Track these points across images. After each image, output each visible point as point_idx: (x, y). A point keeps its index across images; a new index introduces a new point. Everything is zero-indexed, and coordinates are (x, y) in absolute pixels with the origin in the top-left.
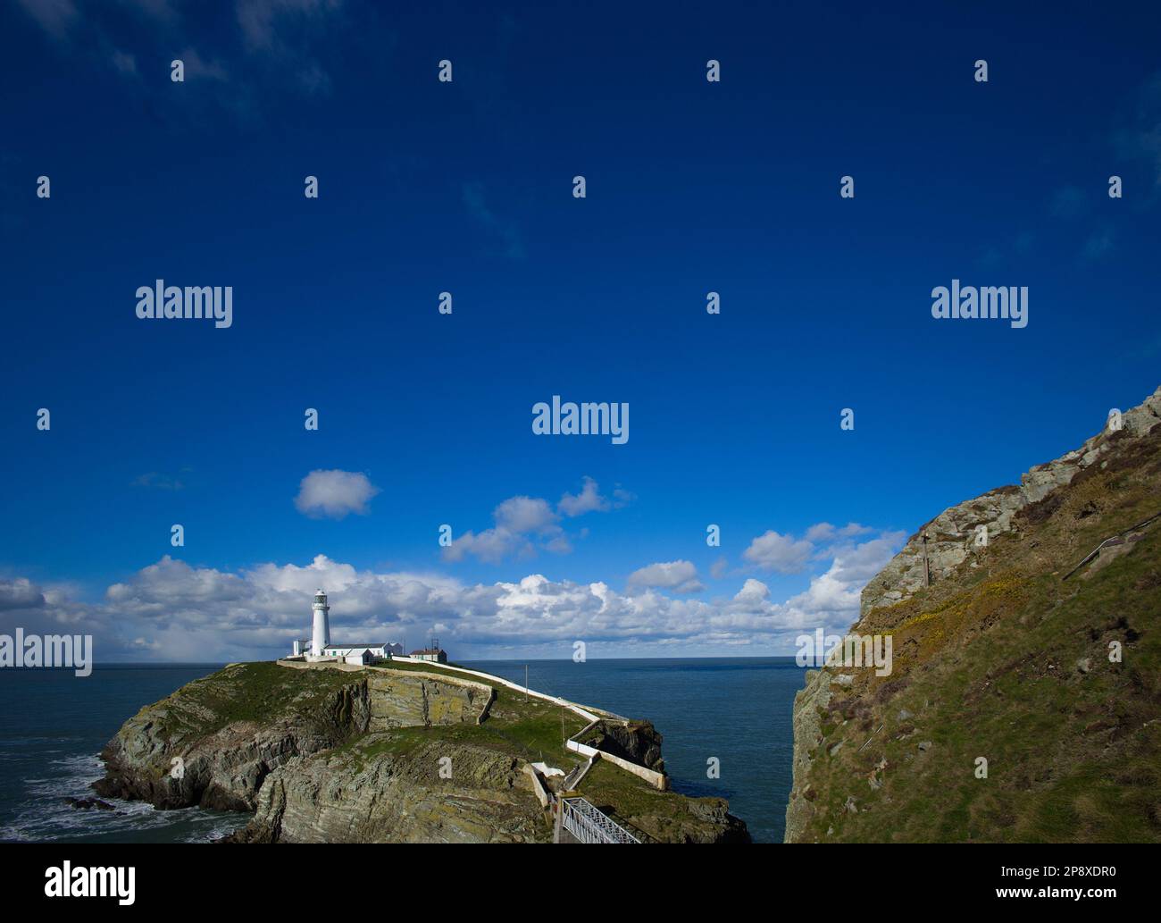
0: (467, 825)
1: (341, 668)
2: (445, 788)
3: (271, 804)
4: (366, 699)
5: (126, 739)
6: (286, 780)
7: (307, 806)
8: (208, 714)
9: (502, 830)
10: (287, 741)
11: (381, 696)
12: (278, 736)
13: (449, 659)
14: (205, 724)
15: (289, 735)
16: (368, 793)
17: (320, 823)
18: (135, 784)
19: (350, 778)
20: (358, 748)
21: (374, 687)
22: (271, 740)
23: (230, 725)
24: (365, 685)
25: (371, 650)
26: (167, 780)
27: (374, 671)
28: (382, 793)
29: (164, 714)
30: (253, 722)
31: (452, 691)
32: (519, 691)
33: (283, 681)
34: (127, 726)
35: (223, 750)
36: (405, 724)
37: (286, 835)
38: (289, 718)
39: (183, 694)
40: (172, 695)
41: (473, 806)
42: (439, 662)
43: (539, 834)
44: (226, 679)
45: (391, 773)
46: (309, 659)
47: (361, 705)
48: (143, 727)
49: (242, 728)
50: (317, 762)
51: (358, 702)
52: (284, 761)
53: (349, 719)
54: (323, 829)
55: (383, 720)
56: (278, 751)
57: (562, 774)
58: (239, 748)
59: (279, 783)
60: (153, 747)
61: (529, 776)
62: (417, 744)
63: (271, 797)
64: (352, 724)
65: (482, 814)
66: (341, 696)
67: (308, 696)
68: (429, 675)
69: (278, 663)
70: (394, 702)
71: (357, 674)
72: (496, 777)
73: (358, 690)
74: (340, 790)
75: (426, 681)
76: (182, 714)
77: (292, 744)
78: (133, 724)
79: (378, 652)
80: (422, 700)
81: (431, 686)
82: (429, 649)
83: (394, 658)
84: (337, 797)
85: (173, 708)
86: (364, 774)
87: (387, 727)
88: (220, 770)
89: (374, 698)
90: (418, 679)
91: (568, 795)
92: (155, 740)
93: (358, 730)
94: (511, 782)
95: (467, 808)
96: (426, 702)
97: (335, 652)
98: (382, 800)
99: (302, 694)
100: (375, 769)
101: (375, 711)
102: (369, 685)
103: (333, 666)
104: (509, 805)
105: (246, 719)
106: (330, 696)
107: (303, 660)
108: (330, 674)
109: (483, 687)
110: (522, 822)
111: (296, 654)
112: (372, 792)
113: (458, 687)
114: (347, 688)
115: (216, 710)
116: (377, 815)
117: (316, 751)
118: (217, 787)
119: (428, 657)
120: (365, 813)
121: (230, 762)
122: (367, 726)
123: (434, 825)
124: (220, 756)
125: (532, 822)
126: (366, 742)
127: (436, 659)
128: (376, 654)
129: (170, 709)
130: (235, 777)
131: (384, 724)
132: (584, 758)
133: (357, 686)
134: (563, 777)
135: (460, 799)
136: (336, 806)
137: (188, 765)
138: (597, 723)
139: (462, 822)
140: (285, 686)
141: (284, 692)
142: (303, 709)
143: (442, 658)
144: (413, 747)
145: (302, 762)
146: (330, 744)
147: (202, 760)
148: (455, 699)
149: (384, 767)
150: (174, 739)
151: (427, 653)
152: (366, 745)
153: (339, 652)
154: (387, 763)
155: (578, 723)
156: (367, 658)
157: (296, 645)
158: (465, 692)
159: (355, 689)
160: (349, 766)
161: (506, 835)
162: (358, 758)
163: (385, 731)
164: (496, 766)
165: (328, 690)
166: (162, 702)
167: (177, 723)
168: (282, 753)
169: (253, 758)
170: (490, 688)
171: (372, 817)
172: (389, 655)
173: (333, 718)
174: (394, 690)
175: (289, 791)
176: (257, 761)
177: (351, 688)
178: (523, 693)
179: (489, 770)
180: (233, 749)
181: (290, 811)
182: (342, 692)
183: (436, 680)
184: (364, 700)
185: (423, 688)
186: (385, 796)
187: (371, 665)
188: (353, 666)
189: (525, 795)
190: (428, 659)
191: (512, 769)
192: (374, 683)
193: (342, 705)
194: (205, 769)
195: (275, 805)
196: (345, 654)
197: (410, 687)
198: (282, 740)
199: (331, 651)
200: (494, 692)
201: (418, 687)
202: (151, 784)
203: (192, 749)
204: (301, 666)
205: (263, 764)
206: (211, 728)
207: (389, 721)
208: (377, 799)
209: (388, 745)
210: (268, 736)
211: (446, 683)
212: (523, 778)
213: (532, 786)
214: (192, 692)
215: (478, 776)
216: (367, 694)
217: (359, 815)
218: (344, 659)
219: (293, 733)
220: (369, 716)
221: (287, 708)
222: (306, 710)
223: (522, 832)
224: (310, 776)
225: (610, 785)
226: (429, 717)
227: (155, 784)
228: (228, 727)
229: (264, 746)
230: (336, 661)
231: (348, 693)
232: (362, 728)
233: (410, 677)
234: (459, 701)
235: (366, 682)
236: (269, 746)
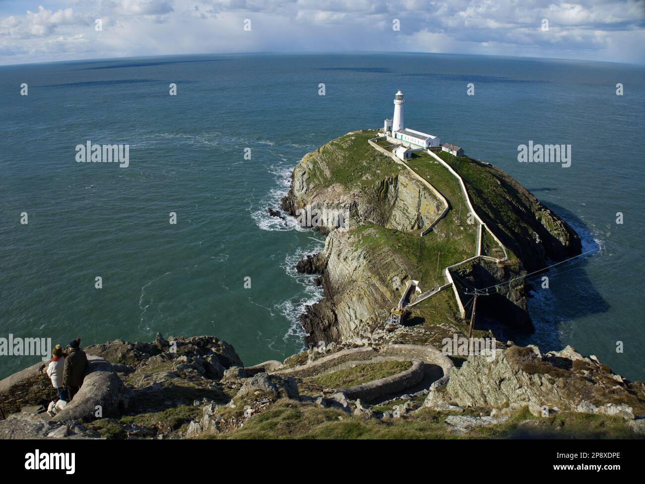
4: (396, 187)
8: (328, 173)
10: (353, 205)
11: (403, 187)
12: (350, 201)
14: (325, 179)
15: (355, 202)
21: (401, 181)
22: (346, 202)
24: (397, 178)
27: (405, 169)
29: (311, 166)
30: (343, 187)
33: (365, 158)
35: (326, 202)
37: (329, 267)
38: (357, 191)
47: (393, 190)
49: (339, 188)
50: (347, 235)
51: (391, 187)
53: (386, 197)
55: (402, 202)
58: (333, 203)
64: (387, 200)
66: (383, 183)
67: (369, 178)
69: (369, 141)
70: (408, 194)
73: (392, 180)
77: (356, 206)
78: (299, 170)
80: (417, 200)
83: (429, 152)
87: (403, 208)
89: (400, 188)
93: (390, 204)
96: (420, 201)
97: (402, 136)
101: (400, 195)
102: (399, 179)
105: (341, 183)
106: (378, 181)
114: (388, 177)
115: (331, 170)
122: (394, 203)
129: (315, 164)
133: (392, 178)
150: (311, 186)
153: (404, 136)
156: (407, 155)
159: (391, 180)
167: (315, 175)
168: (350, 211)
173: (377, 196)
174: (407, 187)
180: (331, 202)
181: (332, 257)
182: (384, 180)
187: (407, 161)
188: (398, 158)
192: (402, 177)
193: (383, 189)
195: (329, 249)
197: (415, 188)
198: (351, 204)
199: (400, 135)
201: (417, 190)
203: (316, 195)
204: (378, 148)
206: (328, 183)
210: (346, 200)
216: (397, 183)
219: (357, 201)
220: (397, 197)
221: (358, 183)
222: (366, 187)
226: (420, 211)
228: (333, 185)
231: (387, 182)
232: (392, 203)
235: (397, 176)
236: (345, 206)
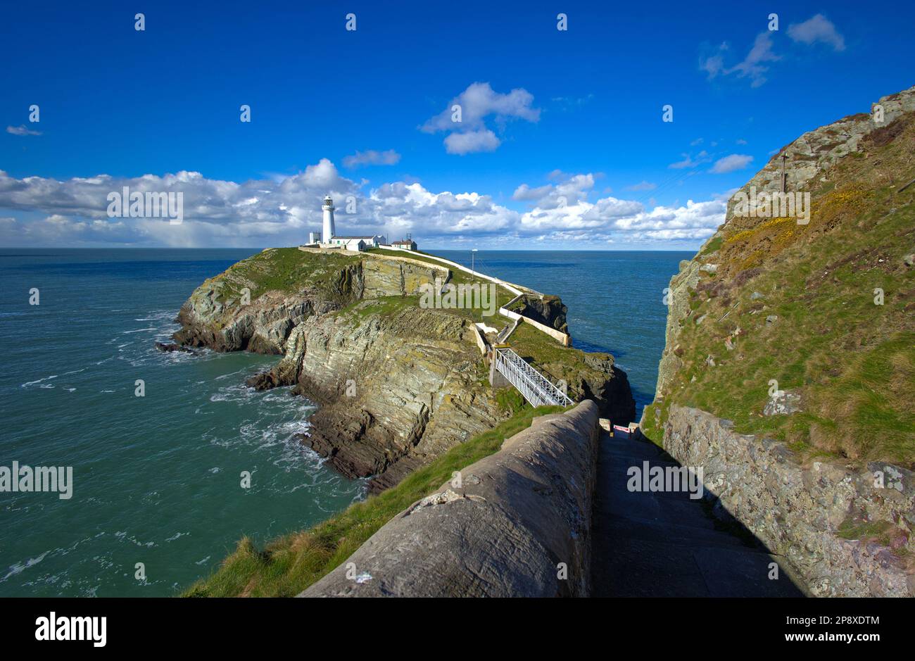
0: (431, 366)
1: (343, 253)
2: (416, 339)
3: (296, 349)
4: (361, 276)
5: (196, 302)
6: (306, 332)
7: (320, 351)
8: (252, 285)
9: (454, 370)
10: (307, 305)
11: (372, 273)
12: (301, 301)
13: (419, 248)
15: (308, 301)
16: (363, 342)
17: (330, 363)
18: (202, 334)
19: (350, 332)
20: (356, 310)
21: (367, 267)
22: (295, 304)
23: (267, 293)
24: (360, 266)
25: (364, 240)
26: (224, 331)
27: (367, 256)
28: (373, 342)
29: (221, 284)
30: (283, 291)
31: (421, 271)
32: (467, 273)
33: (303, 262)
34: (196, 293)
35: (263, 310)
36: (389, 294)
37: (306, 371)
38: (308, 289)
39: (234, 271)
40: (226, 271)
41: (435, 353)
42: (412, 250)
43: (480, 374)
44: (264, 259)
45: (379, 328)
46: (321, 246)
47: (358, 280)
48: (207, 294)
49: (275, 295)
50: (327, 320)
51: (355, 278)
52: (305, 319)
53: (349, 290)
54: (332, 367)
55: (373, 291)
56: (301, 312)
57: (496, 331)
58: (274, 310)
59: (301, 334)
60: (214, 308)
61: (474, 332)
62: (397, 308)
63: (296, 344)
64: (352, 294)
65: (441, 358)
66: (343, 273)
67: (321, 273)
68: (405, 259)
69: (300, 249)
70: (381, 278)
71: (354, 258)
72: (451, 332)
73: (355, 269)
74: (344, 340)
75: (403, 264)
76: (233, 285)
77: (310, 307)
78: (200, 292)
79: (369, 242)
80: (400, 277)
81: (406, 267)
82: (405, 240)
83: (381, 247)
84: (341, 344)
85: (227, 280)
86: (360, 329)
87: (376, 296)
88: (261, 324)
89: (366, 274)
90: (397, 262)
91: (501, 346)
92: (215, 303)
93: (356, 297)
94: (461, 336)
95: (431, 354)
96: (403, 278)
97: (338, 242)
98: (372, 347)
99: (317, 271)
100: (368, 325)
101: (367, 284)
102: (363, 265)
103: (338, 251)
104: (459, 352)
105: (278, 289)
106: (336, 273)
107: (318, 246)
108: (336, 257)
109: (442, 269)
110: (468, 365)
111: (312, 243)
112: (365, 341)
113: (425, 268)
114: (348, 267)
115: (258, 282)
116: (368, 358)
117: (327, 312)
118: (258, 336)
119: (405, 246)
120: (361, 356)
121: (267, 319)
122: (362, 295)
123: (408, 365)
124: (260, 315)
125: (475, 365)
126: (362, 306)
127: (410, 248)
128: (367, 244)
129: (225, 281)
130: (271, 330)
131: (374, 293)
132: (511, 321)
133: (355, 266)
134: (497, 334)
135: (426, 347)
136: (340, 351)
137: (238, 321)
138: (521, 296)
139: (427, 363)
140: (305, 265)
141: (304, 270)
142: (318, 282)
143: (414, 247)
144: (394, 310)
145: (317, 320)
146: (336, 307)
147: (248, 318)
148: (423, 277)
149: (374, 324)
150: (228, 302)
151: (404, 243)
152: (361, 308)
153: (341, 241)
154: (376, 321)
155: (508, 296)
156: (362, 246)
157: (311, 235)
158: (430, 271)
159: (353, 268)
160: (350, 323)
161: (456, 374)
162: (356, 317)
163: (375, 299)
164: (451, 324)
165: (334, 269)
166: (220, 276)
167: (230, 291)
168: (303, 313)
169: (283, 317)
170: (447, 270)
171: (365, 359)
172: (377, 245)
173: (339, 289)
174: (381, 269)
175: (308, 340)
176: (286, 319)
177: (351, 268)
178: (470, 274)
179: (446, 327)
180: (269, 310)
181: (309, 354)
182: (345, 270)
183: (411, 263)
184: (360, 276)
185: (401, 269)
186: (374, 344)
187: (365, 251)
188: (351, 252)
189: (470, 345)
190: (404, 248)
191: (462, 326)
192: (367, 264)
193: (345, 280)
194: (251, 324)
195: (299, 349)
196: (346, 243)
197: (392, 267)
198: (303, 304)
199: (336, 240)
200: (451, 273)
201: (397, 268)
202: (213, 335)
203: (241, 310)
204: (316, 251)
205: (290, 321)
206: (255, 295)
207: (377, 291)
208: (369, 346)
209: (377, 309)
210: (293, 301)
211: (417, 266)
212: (469, 333)
213: (476, 339)
214: (240, 269)
215: (439, 331)
216: (362, 272)
217: (357, 358)
218: (345, 246)
219: (311, 299)
220: (364, 288)
221: (307, 281)
222: (320, 282)
223: (468, 372)
224: (323, 330)
225: (530, 341)
226: (405, 289)
227: (216, 334)
228: (265, 294)
229: (291, 308)
230: (340, 248)
231: (349, 271)
232: (359, 296)
233: (392, 260)
234: (427, 279)
235: (361, 263)
236: (294, 308)
